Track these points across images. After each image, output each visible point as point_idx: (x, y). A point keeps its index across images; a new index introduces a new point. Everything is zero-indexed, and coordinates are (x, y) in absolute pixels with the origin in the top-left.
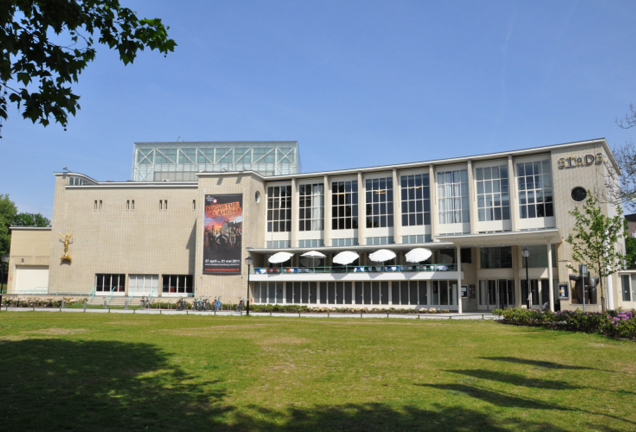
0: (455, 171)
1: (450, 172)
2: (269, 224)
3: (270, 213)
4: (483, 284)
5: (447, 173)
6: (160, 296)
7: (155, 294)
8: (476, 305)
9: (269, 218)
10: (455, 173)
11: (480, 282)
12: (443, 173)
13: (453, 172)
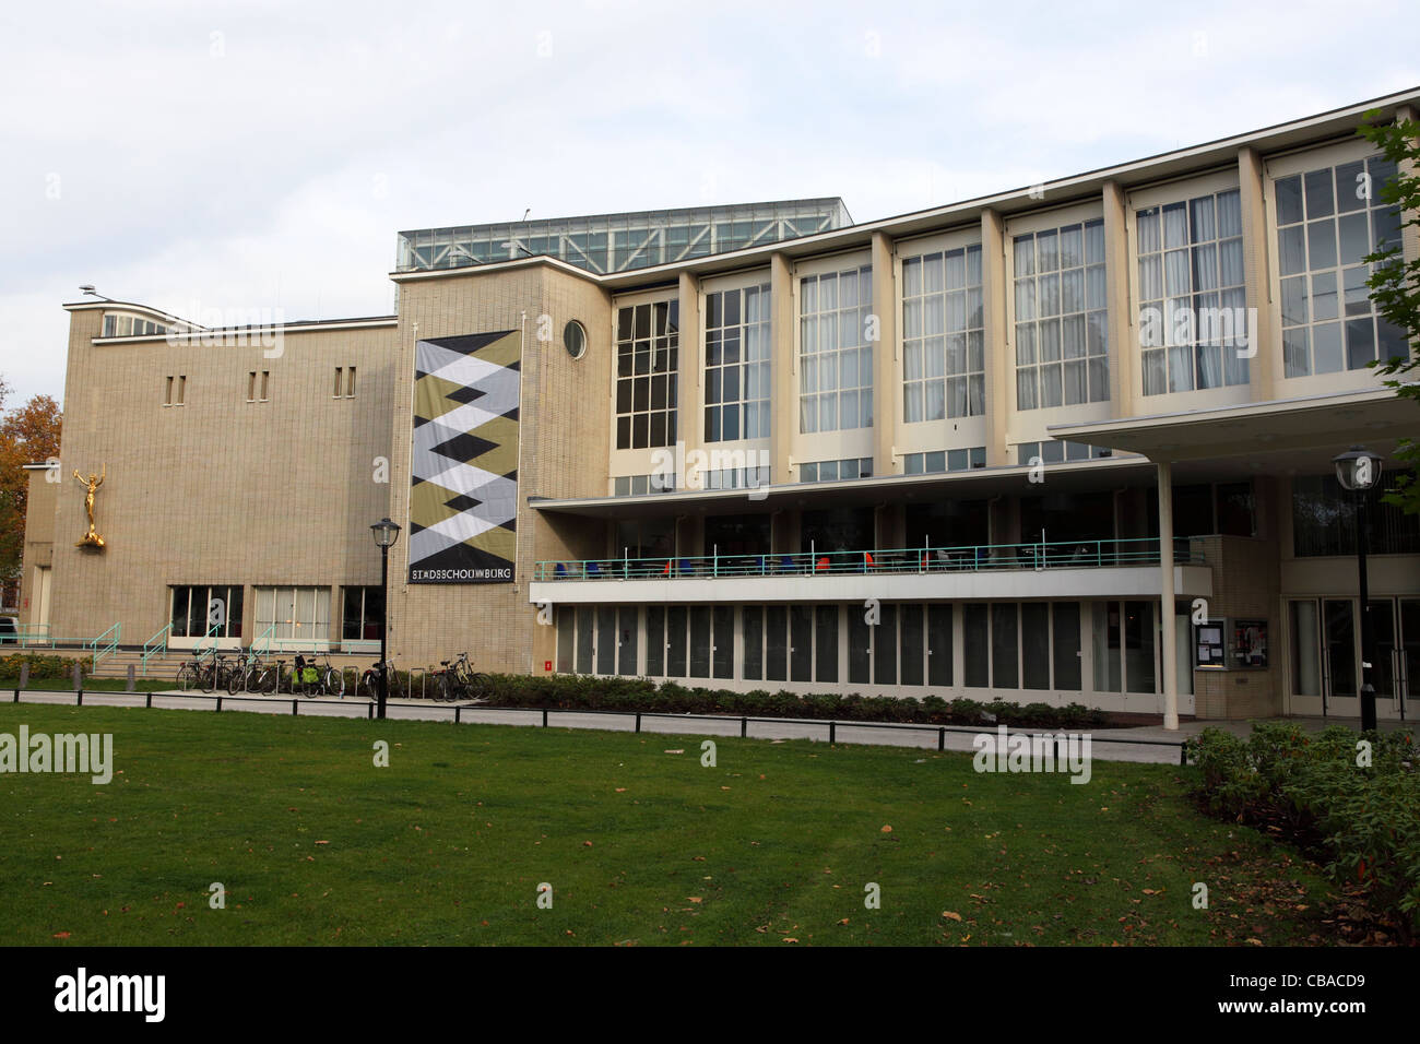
0: (1201, 199)
1: (1181, 205)
2: (623, 423)
3: (623, 387)
4: (1307, 615)
5: (1167, 208)
6: (336, 651)
7: (323, 645)
8: (1276, 695)
9: (623, 406)
10: (1198, 206)
11: (1295, 606)
12: (1156, 210)
13: (1193, 202)
